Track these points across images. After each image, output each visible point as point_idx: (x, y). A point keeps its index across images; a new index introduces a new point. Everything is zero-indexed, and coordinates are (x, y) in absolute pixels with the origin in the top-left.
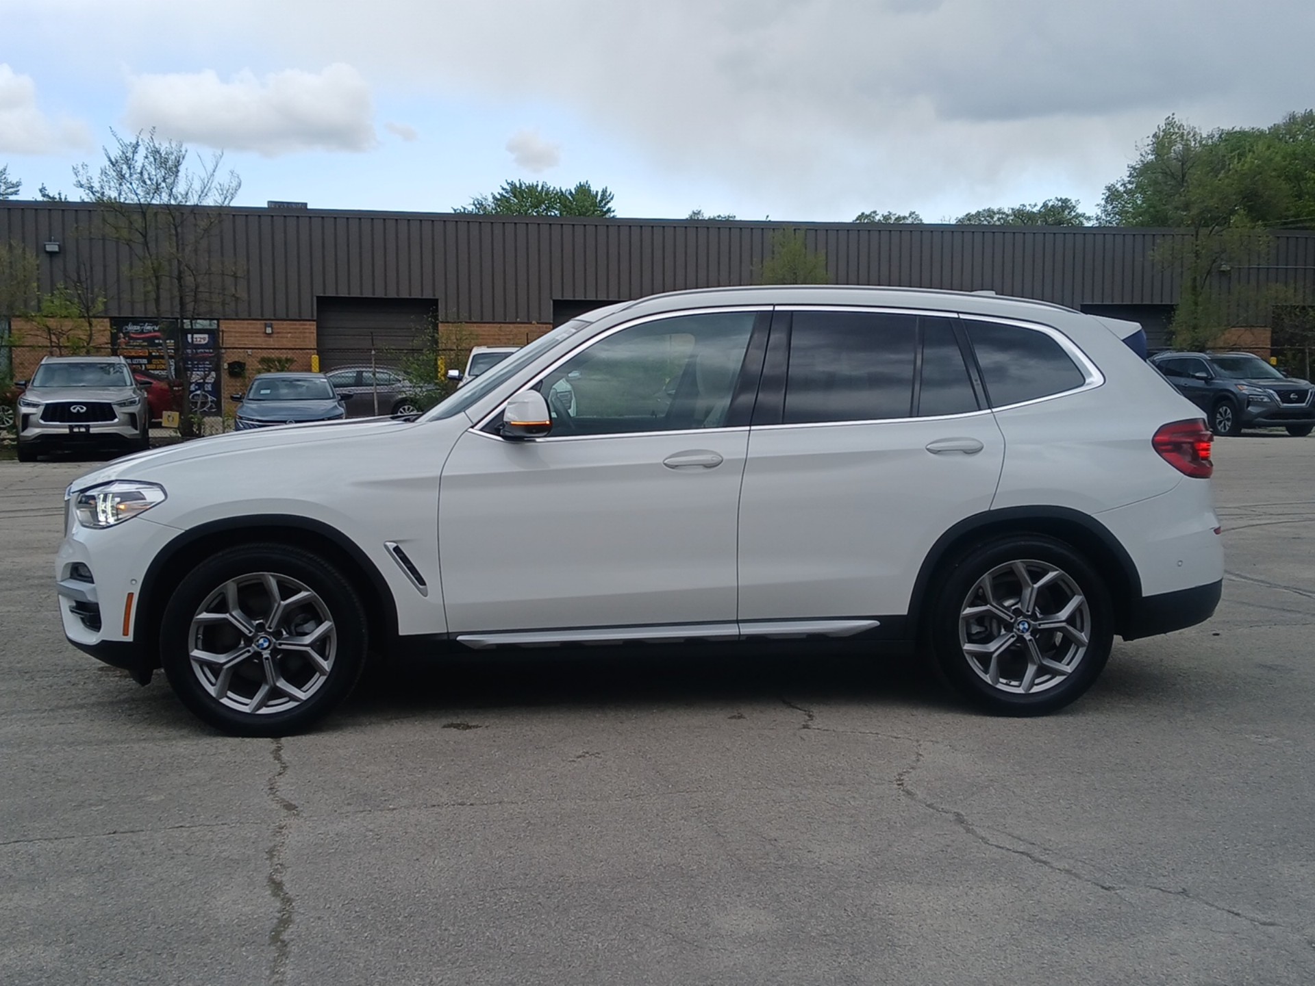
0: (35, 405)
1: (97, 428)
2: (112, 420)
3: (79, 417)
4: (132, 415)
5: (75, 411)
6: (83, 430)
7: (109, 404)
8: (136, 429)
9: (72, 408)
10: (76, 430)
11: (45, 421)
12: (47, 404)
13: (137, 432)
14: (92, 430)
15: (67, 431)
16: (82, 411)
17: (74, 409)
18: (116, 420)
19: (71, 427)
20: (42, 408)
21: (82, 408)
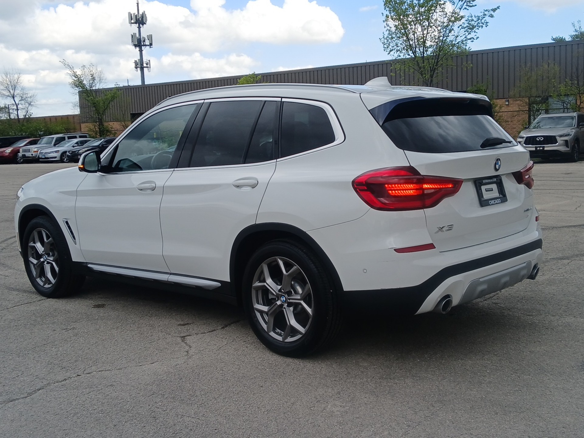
0: (523, 138)
1: (548, 147)
2: (556, 144)
3: (540, 143)
4: (566, 141)
5: (538, 140)
6: (541, 148)
7: (555, 136)
8: (568, 148)
9: (537, 139)
10: (538, 149)
11: (526, 145)
12: (527, 137)
13: (569, 149)
14: (546, 149)
15: (534, 149)
16: (541, 140)
17: (538, 139)
18: (557, 144)
19: (536, 148)
20: (525, 139)
21: (542, 139)
